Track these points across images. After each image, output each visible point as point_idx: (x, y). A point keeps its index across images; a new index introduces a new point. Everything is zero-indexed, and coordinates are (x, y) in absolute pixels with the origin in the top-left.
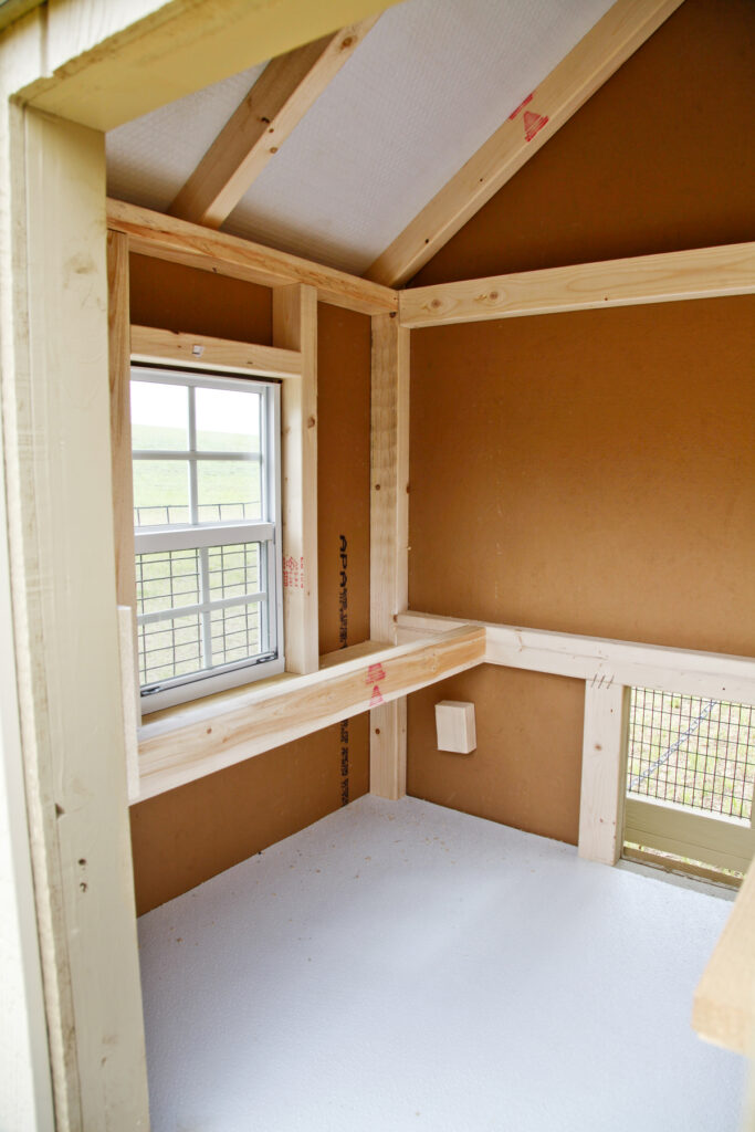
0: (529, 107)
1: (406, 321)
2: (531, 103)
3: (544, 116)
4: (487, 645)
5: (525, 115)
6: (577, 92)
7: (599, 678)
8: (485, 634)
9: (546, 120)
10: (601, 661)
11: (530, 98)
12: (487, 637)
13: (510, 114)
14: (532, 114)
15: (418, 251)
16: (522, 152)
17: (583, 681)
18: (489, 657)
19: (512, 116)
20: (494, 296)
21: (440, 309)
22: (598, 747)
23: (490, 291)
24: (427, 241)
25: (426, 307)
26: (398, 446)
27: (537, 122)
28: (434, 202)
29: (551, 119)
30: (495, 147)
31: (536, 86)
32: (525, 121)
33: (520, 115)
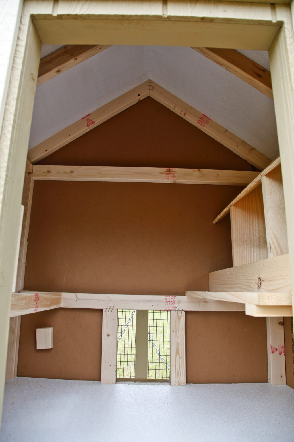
0: (88, 117)
1: (35, 176)
2: (89, 116)
3: (94, 121)
4: (62, 300)
5: (87, 119)
6: (104, 117)
7: (108, 308)
8: (61, 295)
9: (94, 122)
10: (109, 301)
11: (89, 115)
12: (62, 297)
13: (82, 118)
14: (89, 120)
15: (42, 154)
16: (85, 130)
17: (101, 311)
18: (62, 305)
19: (83, 119)
20: (72, 172)
21: (50, 174)
22: (108, 335)
23: (71, 170)
24: (46, 151)
25: (44, 172)
26: (27, 221)
27: (91, 122)
28: (50, 138)
29: (96, 122)
30: (76, 126)
31: (91, 112)
32: (87, 121)
33: (85, 119)
